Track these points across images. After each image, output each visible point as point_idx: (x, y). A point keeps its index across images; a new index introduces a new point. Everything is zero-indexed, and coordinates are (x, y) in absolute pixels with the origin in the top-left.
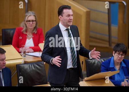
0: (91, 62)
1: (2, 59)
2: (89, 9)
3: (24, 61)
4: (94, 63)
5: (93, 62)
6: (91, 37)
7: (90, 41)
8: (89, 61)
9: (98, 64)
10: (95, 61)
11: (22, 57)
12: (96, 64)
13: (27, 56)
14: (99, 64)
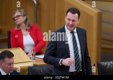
0: (103, 64)
1: (9, 63)
2: (100, 10)
3: (34, 64)
4: (107, 66)
5: (105, 65)
6: (102, 39)
7: (103, 43)
8: (101, 64)
9: (110, 67)
10: (107, 64)
11: (31, 60)
12: (108, 67)
13: (36, 58)
14: (112, 67)
